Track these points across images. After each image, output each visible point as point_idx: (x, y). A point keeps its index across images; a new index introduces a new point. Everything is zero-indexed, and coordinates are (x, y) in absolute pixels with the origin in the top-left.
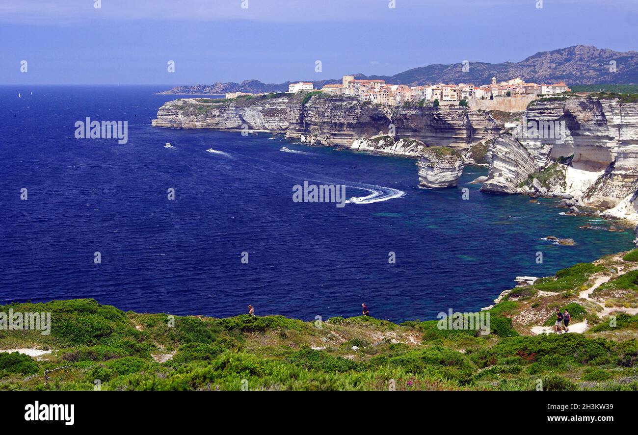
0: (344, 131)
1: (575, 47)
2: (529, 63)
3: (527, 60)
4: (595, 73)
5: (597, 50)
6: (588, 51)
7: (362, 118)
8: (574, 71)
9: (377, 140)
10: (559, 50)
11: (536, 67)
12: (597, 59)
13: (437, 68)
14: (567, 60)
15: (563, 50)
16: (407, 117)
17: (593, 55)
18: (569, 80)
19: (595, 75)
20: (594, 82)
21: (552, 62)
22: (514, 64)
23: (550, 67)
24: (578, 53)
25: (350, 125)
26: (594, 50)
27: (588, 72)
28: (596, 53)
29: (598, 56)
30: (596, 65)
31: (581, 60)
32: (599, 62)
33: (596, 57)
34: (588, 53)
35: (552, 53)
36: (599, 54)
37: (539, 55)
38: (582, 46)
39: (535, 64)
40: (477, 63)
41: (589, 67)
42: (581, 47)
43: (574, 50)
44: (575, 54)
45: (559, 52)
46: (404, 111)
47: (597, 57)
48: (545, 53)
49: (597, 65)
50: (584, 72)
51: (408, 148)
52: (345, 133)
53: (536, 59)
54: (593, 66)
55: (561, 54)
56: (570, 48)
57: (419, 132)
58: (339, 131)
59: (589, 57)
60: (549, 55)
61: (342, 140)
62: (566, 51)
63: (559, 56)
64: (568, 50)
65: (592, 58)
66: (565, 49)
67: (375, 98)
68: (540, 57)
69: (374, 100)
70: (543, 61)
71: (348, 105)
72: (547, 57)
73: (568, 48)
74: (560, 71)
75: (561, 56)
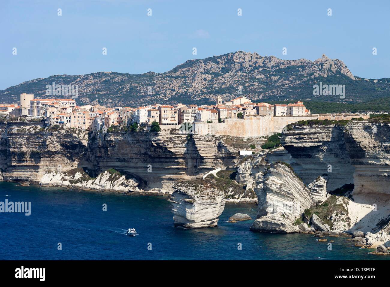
0: (27, 161)
1: (233, 54)
2: (178, 73)
3: (175, 70)
4: (261, 85)
5: (261, 58)
6: (250, 59)
7: (52, 146)
8: (234, 83)
10: (214, 57)
11: (187, 79)
12: (261, 69)
13: (62, 79)
14: (225, 71)
15: (219, 57)
17: (255, 64)
18: (231, 94)
19: (261, 88)
20: (261, 97)
21: (207, 72)
22: (159, 74)
23: (205, 79)
24: (237, 61)
26: (257, 58)
27: (253, 85)
28: (260, 62)
29: (262, 65)
30: (260, 76)
31: (241, 70)
32: (264, 72)
33: (259, 66)
34: (250, 61)
35: (206, 61)
36: (263, 63)
37: (190, 63)
38: (241, 52)
39: (186, 75)
40: (112, 73)
41: (253, 79)
42: (242, 55)
43: (232, 57)
44: (234, 63)
45: (214, 59)
47: (261, 67)
48: (197, 61)
49: (263, 77)
50: (247, 85)
51: (116, 182)
52: (28, 164)
53: (186, 69)
54: (258, 77)
55: (217, 63)
56: (227, 55)
57: (128, 162)
58: (19, 162)
59: (250, 66)
60: (203, 64)
62: (223, 59)
63: (215, 65)
64: (225, 58)
65: (255, 68)
66: (221, 56)
67: (68, 121)
68: (191, 66)
69: (67, 123)
70: (196, 72)
71: (31, 130)
72: (199, 66)
73: (224, 55)
74: (218, 83)
75: (217, 65)
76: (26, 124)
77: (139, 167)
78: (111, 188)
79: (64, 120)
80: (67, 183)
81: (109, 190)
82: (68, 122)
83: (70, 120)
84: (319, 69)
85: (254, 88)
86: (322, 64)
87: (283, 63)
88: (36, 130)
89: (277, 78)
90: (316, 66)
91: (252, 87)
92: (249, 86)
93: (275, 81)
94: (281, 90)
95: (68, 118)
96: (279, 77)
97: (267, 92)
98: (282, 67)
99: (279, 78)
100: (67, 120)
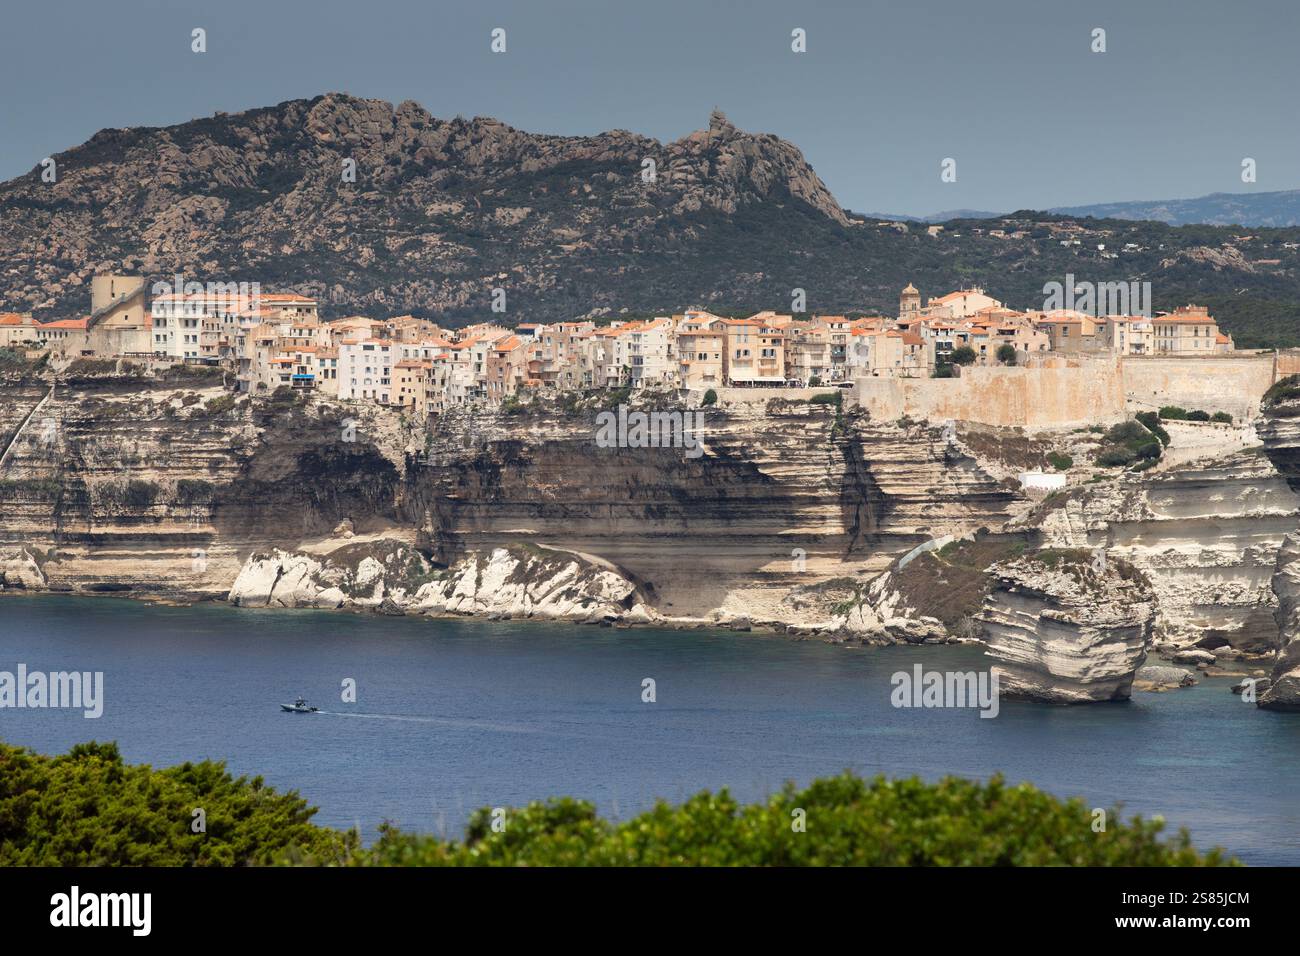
0: (157, 520)
1: (309, 104)
2: (65, 189)
3: (47, 173)
4: (455, 248)
5: (436, 125)
6: (389, 128)
7: (263, 462)
8: (336, 237)
9: (348, 559)
10: (221, 118)
11: (106, 213)
12: (438, 175)
14: (276, 181)
15: (240, 120)
16: (523, 453)
17: (412, 151)
18: (331, 284)
19: (456, 258)
20: (463, 297)
21: (196, 186)
23: (198, 217)
24: (325, 137)
25: (189, 493)
26: (418, 126)
27: (417, 245)
28: (433, 140)
29: (443, 157)
30: (445, 207)
33: (431, 162)
34: (387, 137)
35: (185, 135)
36: (447, 149)
37: (109, 145)
38: (343, 99)
39: (101, 195)
41: (413, 220)
42: (341, 107)
43: (303, 120)
44: (308, 143)
45: (219, 128)
46: (509, 427)
47: (441, 165)
48: (142, 136)
49: (456, 208)
50: (393, 243)
51: (546, 586)
52: (161, 530)
53: (96, 170)
54: (434, 209)
55: (237, 143)
56: (280, 110)
58: (122, 521)
59: (394, 161)
60: (173, 151)
61: (149, 562)
62: (262, 126)
63: (227, 153)
64: (272, 122)
65: (413, 171)
66: (253, 114)
67: (326, 371)
68: (120, 158)
69: (325, 381)
70: (144, 182)
71: (177, 404)
72: (159, 159)
73: (267, 110)
74: (262, 234)
75: (239, 153)
76: (150, 385)
77: (623, 535)
78: (528, 608)
79: (315, 369)
80: (334, 595)
81: (521, 615)
82: (326, 376)
83: (334, 371)
84: (700, 174)
85: (424, 257)
86: (711, 154)
87: (533, 151)
88: (196, 406)
89: (519, 214)
90: (685, 164)
91: (417, 255)
92: (405, 248)
93: (514, 228)
94: (548, 269)
95: (328, 363)
96: (528, 210)
97: (489, 274)
98: (531, 165)
99: (529, 214)
100: (322, 370)
